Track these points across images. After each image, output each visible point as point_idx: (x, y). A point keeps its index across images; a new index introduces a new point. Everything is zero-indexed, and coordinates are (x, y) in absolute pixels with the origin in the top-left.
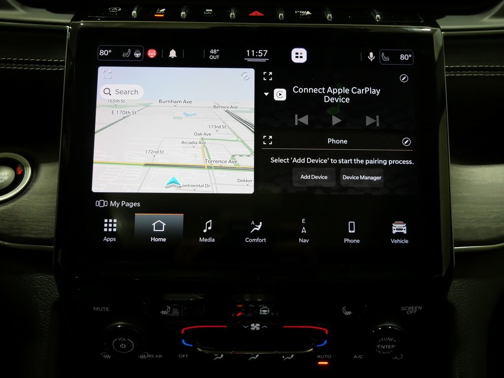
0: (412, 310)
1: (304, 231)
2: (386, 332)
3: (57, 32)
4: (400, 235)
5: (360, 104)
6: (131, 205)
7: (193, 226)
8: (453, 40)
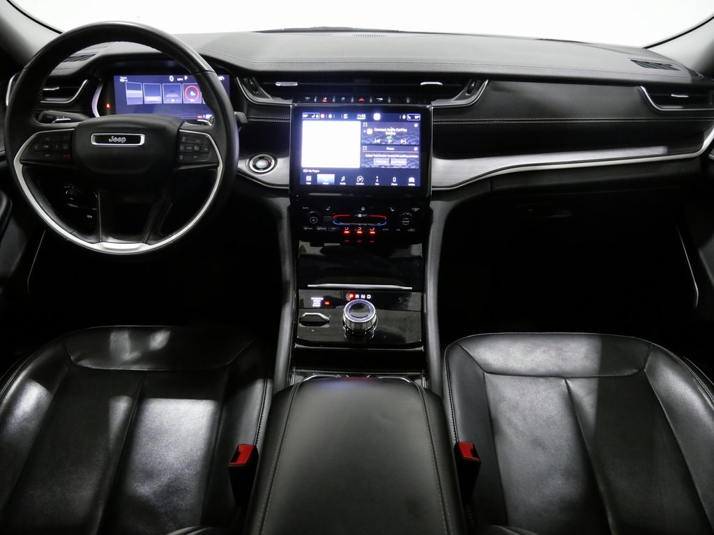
0: (416, 210)
1: (377, 181)
2: (406, 216)
3: (286, 108)
4: (412, 183)
5: (399, 136)
6: (316, 171)
7: (338, 179)
8: (437, 110)
